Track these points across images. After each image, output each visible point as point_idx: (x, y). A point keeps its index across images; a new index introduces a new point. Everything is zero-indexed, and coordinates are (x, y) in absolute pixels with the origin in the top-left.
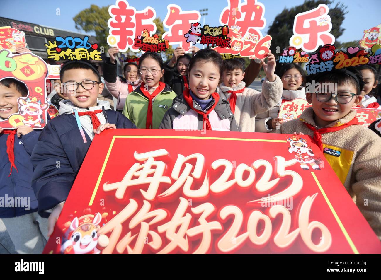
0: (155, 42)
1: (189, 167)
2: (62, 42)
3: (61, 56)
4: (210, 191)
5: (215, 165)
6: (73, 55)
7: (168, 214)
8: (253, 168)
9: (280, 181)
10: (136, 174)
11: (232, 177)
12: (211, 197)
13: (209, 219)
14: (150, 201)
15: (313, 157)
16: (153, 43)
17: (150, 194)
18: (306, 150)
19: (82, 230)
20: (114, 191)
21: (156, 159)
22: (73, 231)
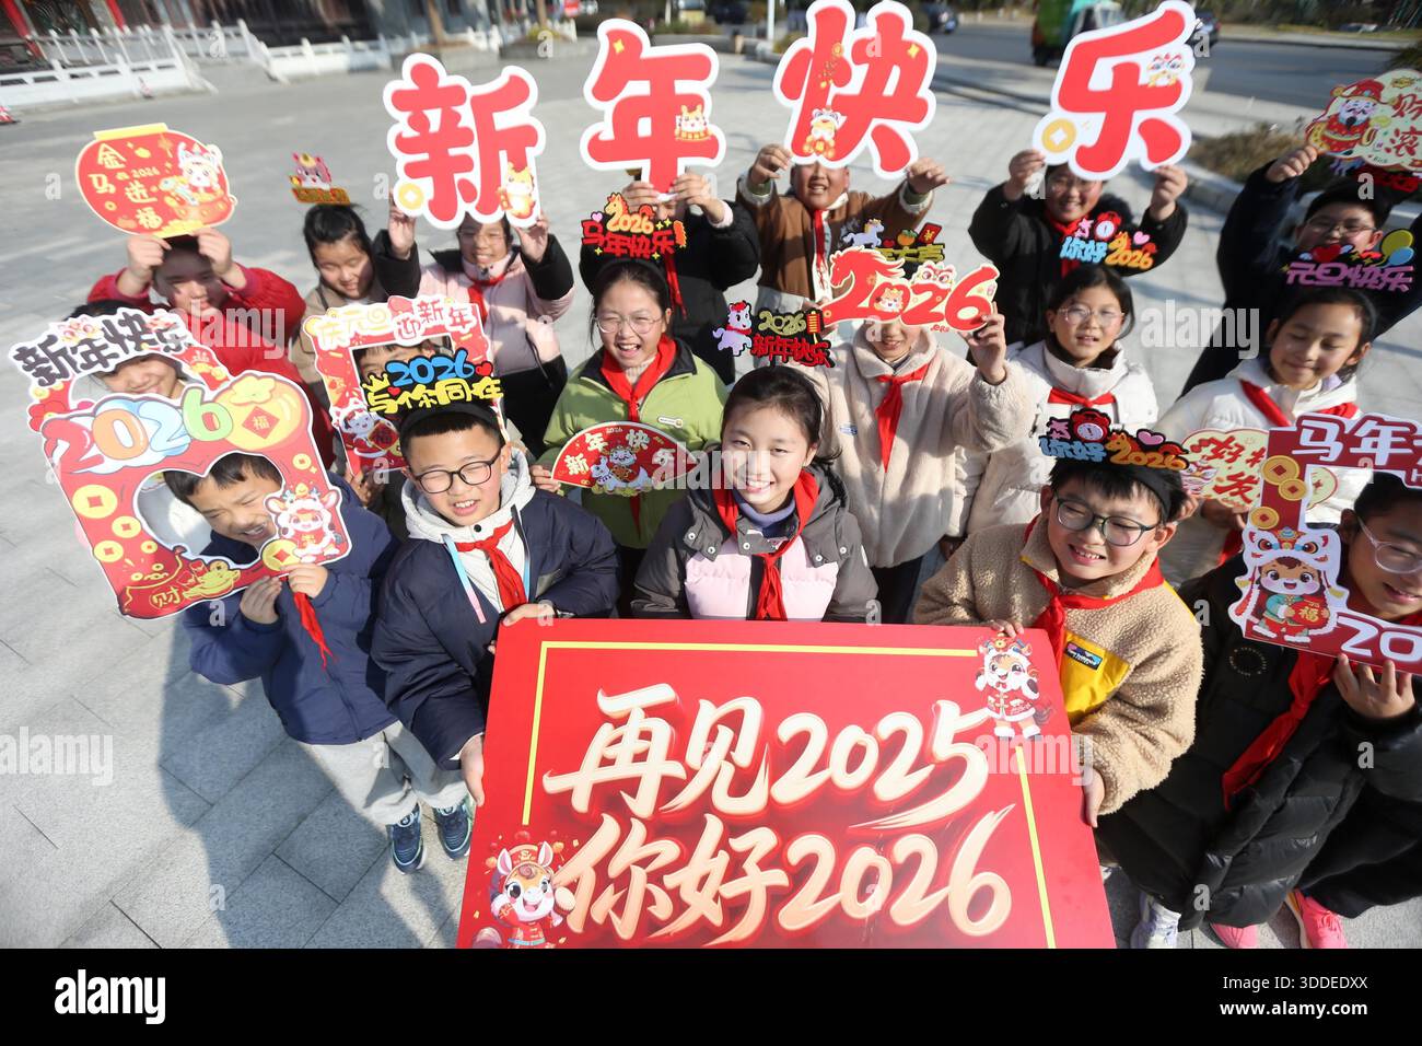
0: (643, 226)
1: (725, 734)
2: (402, 374)
3: (402, 403)
4: (771, 800)
5: (787, 730)
6: (429, 398)
7: (682, 850)
8: (876, 736)
9: (932, 774)
10: (610, 753)
11: (822, 764)
12: (773, 815)
13: (766, 863)
14: (643, 820)
15: (1034, 703)
16: (639, 231)
17: (643, 804)
18: (1019, 681)
19: (523, 876)
20: (568, 794)
21: (651, 711)
22: (505, 877)
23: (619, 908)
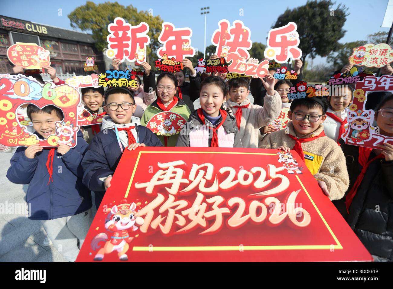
7: (189, 203)
10: (161, 177)
13: (220, 206)
14: (174, 195)
15: (297, 166)
19: (122, 214)
20: (145, 188)
21: (176, 167)
22: (114, 214)
23: (163, 223)
